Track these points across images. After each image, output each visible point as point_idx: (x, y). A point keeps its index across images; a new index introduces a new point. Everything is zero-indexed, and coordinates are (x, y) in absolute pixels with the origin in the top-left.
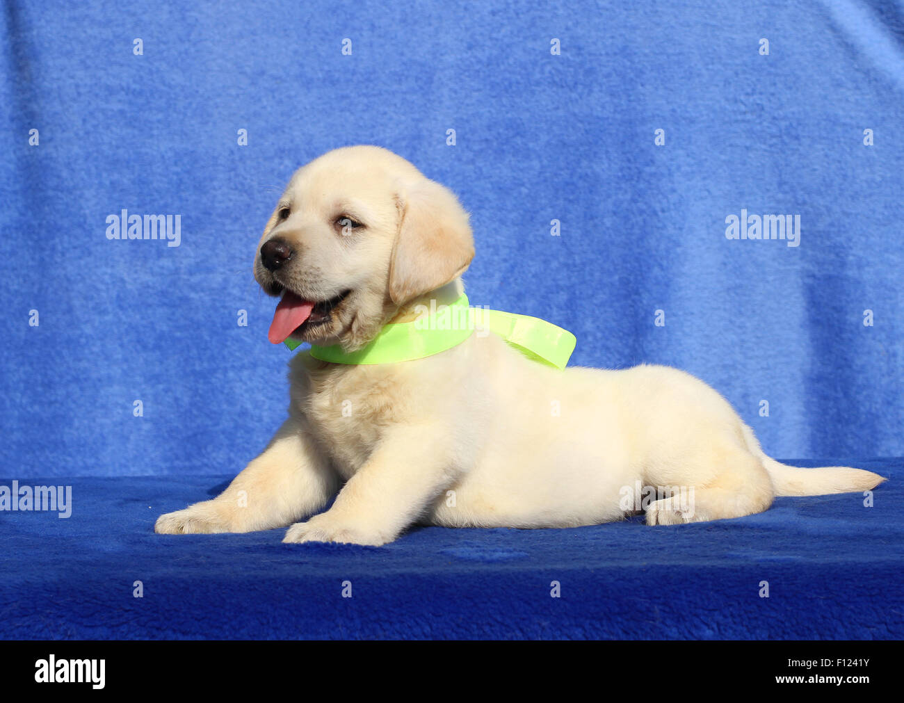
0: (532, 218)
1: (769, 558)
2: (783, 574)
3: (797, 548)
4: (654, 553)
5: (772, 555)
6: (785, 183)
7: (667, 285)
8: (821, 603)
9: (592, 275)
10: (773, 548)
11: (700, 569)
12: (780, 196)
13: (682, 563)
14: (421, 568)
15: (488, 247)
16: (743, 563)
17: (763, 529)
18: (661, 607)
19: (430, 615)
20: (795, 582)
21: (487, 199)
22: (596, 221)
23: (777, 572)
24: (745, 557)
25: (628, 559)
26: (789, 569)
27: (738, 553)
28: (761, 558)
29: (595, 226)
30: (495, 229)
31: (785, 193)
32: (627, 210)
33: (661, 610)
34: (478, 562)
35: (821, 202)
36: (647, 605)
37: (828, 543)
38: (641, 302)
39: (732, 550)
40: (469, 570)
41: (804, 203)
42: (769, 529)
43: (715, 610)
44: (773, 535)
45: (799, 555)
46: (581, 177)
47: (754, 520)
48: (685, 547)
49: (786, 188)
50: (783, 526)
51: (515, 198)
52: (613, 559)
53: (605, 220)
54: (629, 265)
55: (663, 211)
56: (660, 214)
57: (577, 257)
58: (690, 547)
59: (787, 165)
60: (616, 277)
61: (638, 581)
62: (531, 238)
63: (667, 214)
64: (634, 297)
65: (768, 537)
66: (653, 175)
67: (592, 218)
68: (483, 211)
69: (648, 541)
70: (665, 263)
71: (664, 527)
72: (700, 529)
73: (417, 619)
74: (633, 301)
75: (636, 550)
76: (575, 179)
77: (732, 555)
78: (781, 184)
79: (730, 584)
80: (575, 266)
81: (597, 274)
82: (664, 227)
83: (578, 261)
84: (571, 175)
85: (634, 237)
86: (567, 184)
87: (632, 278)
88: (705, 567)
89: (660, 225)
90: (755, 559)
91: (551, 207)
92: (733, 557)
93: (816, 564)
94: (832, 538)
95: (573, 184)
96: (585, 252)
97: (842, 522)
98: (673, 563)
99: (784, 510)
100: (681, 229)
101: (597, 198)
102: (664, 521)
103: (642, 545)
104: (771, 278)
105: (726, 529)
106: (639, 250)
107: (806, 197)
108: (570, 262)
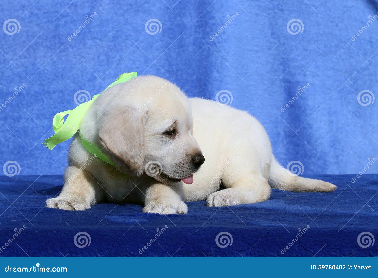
0: (151, 47)
1: (270, 224)
2: (277, 233)
3: (284, 220)
4: (212, 221)
5: (271, 223)
6: (275, 33)
7: (221, 81)
8: (296, 248)
9: (182, 76)
10: (272, 220)
11: (235, 230)
12: (272, 40)
13: (226, 226)
14: (92, 226)
15: (130, 60)
16: (257, 227)
17: (267, 210)
18: (215, 249)
19: (97, 250)
20: (283, 237)
21: (130, 35)
22: (184, 48)
23: (274, 232)
24: (258, 224)
25: (198, 224)
26: (280, 231)
27: (254, 222)
28: (266, 224)
29: (184, 51)
30: (133, 51)
31: (275, 38)
32: (200, 43)
33: (214, 250)
34: (122, 223)
35: (293, 43)
36: (208, 248)
37: (301, 218)
38: (207, 90)
39: (252, 220)
40: (117, 227)
41: (284, 44)
42: (270, 210)
43: (243, 251)
44: (273, 213)
45: (285, 224)
46: (176, 26)
47: (263, 206)
48: (228, 218)
49: (275, 36)
50: (278, 209)
51: (144, 35)
52: (191, 224)
53: (189, 48)
54: (201, 71)
55: (219, 43)
56: (217, 44)
57: (174, 67)
58: (231, 218)
59: (276, 24)
60: (194, 77)
61: (204, 235)
62: (150, 57)
63: (221, 45)
64: (204, 87)
65: (270, 214)
66: (214, 24)
67: (182, 46)
68: (128, 41)
69: (210, 214)
70: (220, 70)
71: (217, 208)
72: (235, 209)
73: (90, 252)
74: (203, 89)
75: (203, 219)
76: (173, 27)
77: (252, 223)
78: (273, 34)
79: (250, 238)
80: (173, 71)
81: (185, 76)
82: (219, 51)
83: (175, 69)
84: (172, 25)
85: (203, 57)
86: (169, 29)
87: (202, 78)
88: (237, 229)
89: (217, 50)
90: (262, 225)
91: (161, 41)
92: (252, 224)
93: (294, 229)
94: (303, 215)
95: (172, 29)
96: (178, 65)
97: (308, 208)
98: (221, 226)
99: (278, 200)
100: (228, 53)
101: (185, 37)
102: (217, 205)
103: (206, 217)
104: (266, 82)
105: (249, 209)
106: (206, 63)
107: (285, 41)
108: (171, 70)
